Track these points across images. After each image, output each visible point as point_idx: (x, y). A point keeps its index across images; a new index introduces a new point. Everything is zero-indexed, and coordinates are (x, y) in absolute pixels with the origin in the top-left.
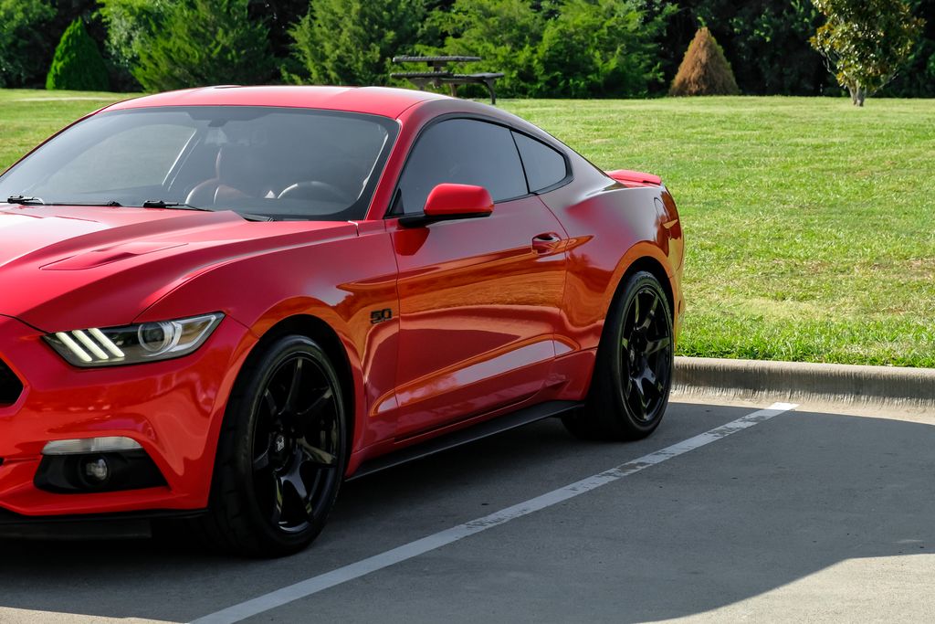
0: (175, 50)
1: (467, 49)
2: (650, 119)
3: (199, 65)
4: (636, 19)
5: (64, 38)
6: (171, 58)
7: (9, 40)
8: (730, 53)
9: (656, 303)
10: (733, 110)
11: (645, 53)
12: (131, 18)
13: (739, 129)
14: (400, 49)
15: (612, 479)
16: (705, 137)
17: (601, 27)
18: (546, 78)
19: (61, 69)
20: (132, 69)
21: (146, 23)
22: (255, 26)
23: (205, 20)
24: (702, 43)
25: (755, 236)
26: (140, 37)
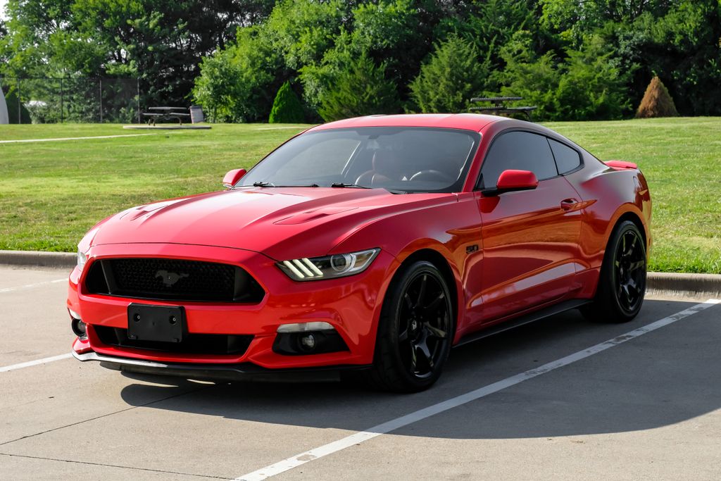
0: (342, 98)
1: (514, 93)
2: (625, 131)
3: (357, 106)
4: (615, 73)
5: (279, 93)
6: (340, 103)
7: (248, 95)
8: (673, 91)
9: (635, 240)
10: (676, 125)
11: (620, 93)
12: (317, 80)
13: (680, 136)
14: (474, 94)
15: (611, 345)
16: (659, 141)
17: (594, 78)
18: (561, 109)
19: (278, 111)
20: (318, 110)
21: (326, 83)
22: (389, 83)
23: (360, 80)
24: (655, 87)
25: (692, 200)
26: (322, 91)
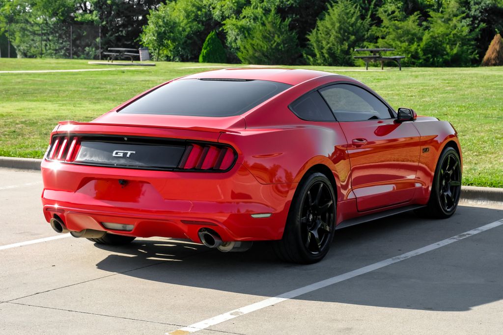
0: (256, 44)
1: (388, 44)
2: (472, 78)
3: (267, 51)
4: (466, 30)
5: (207, 39)
6: (254, 48)
7: (183, 40)
11: (470, 46)
12: (237, 30)
15: (455, 240)
16: (498, 86)
17: (450, 34)
18: (424, 57)
19: (206, 53)
20: (237, 53)
21: (243, 32)
22: (292, 34)
23: (269, 31)
24: (497, 42)
26: (241, 39)
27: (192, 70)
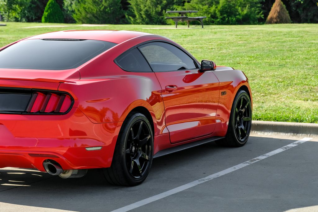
0: (87, 8)
1: (193, 7)
2: (259, 33)
3: (96, 13)
5: (48, 4)
6: (86, 11)
7: (28, 5)
8: (288, 8)
10: (289, 30)
11: (257, 8)
13: (291, 37)
14: (168, 7)
15: (248, 164)
16: (279, 40)
18: (221, 17)
19: (47, 15)
20: (72, 15)
24: (278, 4)
25: (297, 77)
26: (75, 3)
27: (36, 29)
